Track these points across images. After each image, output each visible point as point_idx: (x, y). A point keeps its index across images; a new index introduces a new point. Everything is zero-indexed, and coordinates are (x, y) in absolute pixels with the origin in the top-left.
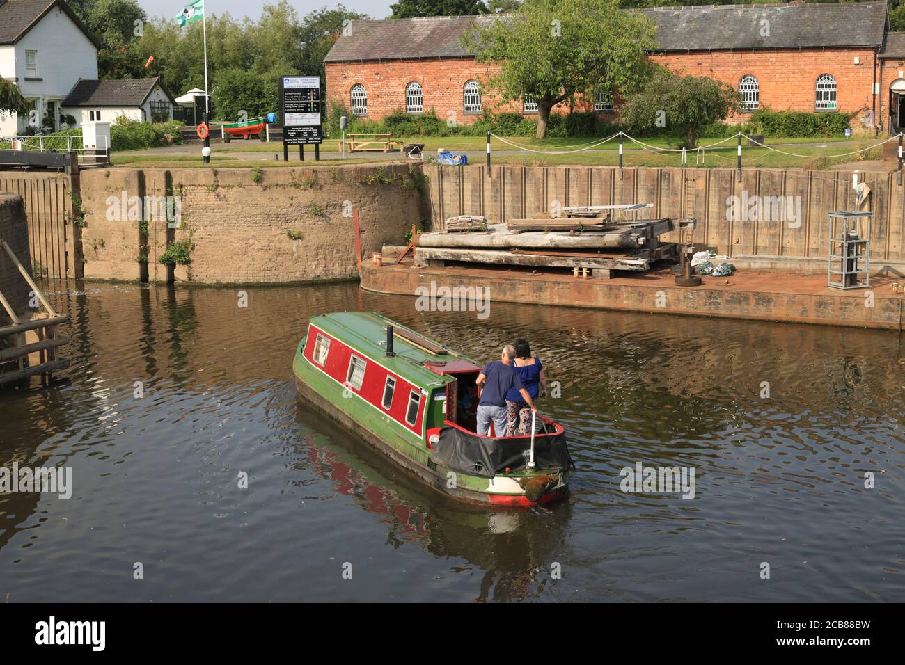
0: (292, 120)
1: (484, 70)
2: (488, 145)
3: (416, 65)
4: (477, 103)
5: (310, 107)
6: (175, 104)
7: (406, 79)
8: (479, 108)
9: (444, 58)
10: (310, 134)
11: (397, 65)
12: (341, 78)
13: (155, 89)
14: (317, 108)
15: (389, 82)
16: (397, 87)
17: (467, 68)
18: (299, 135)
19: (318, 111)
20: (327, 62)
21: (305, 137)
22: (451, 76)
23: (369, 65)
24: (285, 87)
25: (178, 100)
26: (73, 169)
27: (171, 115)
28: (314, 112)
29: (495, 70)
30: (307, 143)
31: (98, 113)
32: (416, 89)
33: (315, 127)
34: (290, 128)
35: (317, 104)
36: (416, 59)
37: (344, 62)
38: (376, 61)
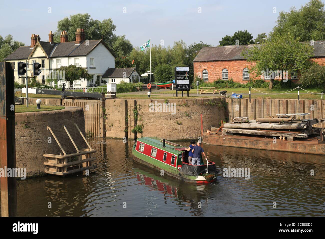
0: (179, 82)
1: (250, 64)
2: (250, 91)
3: (225, 63)
4: (248, 76)
6: (141, 77)
7: (222, 68)
8: (248, 78)
9: (236, 60)
10: (186, 87)
11: (219, 63)
12: (199, 67)
13: (134, 72)
15: (216, 69)
16: (219, 71)
17: (244, 64)
18: (181, 87)
20: (194, 62)
21: (184, 88)
22: (239, 66)
23: (209, 63)
24: (177, 71)
25: (142, 75)
26: (103, 99)
27: (140, 80)
28: (187, 79)
29: (254, 64)
30: (184, 90)
31: (114, 80)
32: (226, 71)
33: (187, 85)
34: (178, 85)
35: (188, 76)
36: (226, 61)
37: (200, 62)
38: (211, 61)
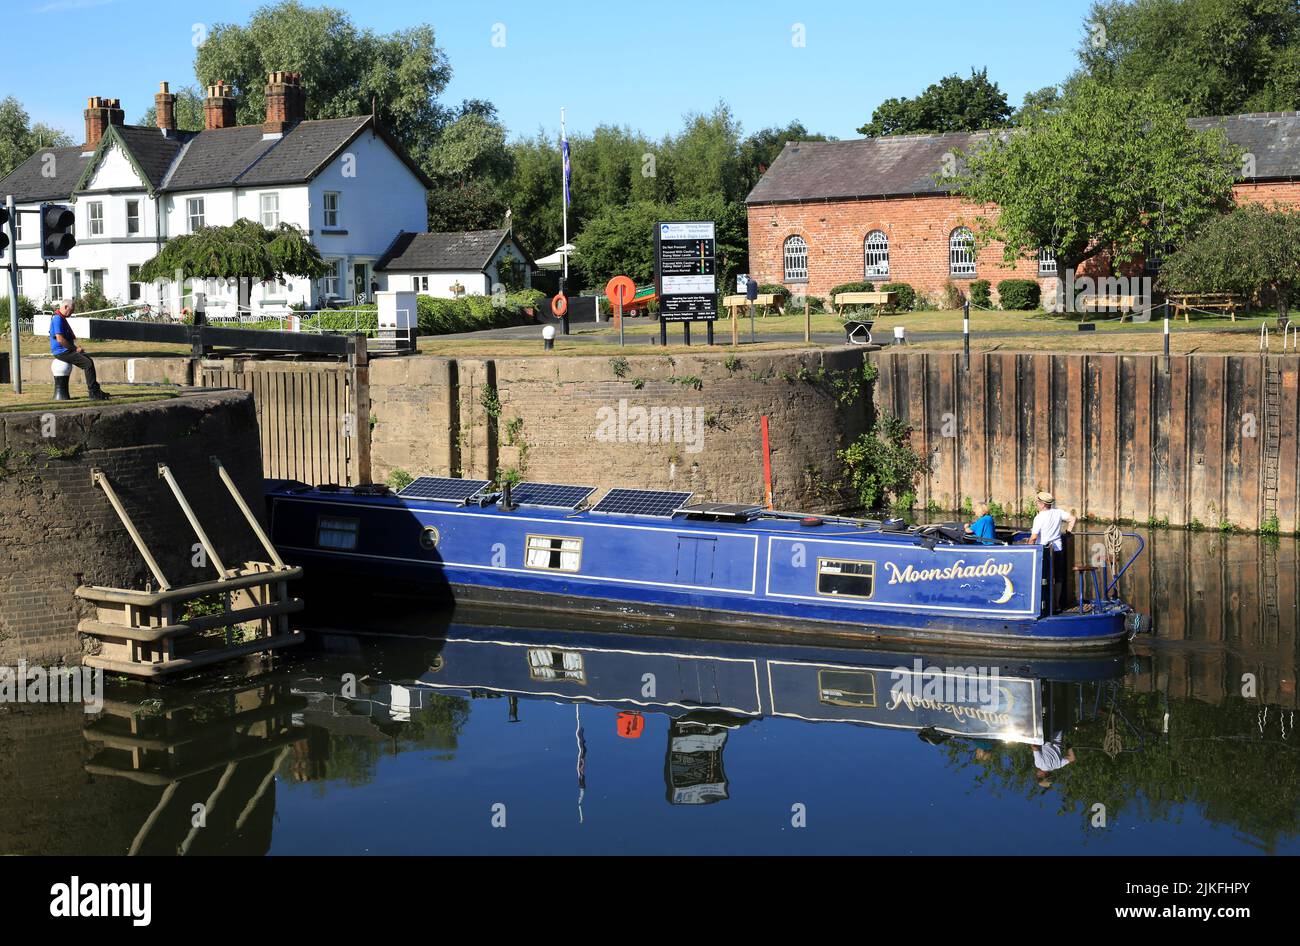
0: (673, 285)
1: (979, 212)
2: (966, 321)
3: (878, 206)
4: (970, 261)
5: (700, 267)
7: (865, 228)
8: (973, 268)
9: (921, 195)
10: (700, 306)
11: (852, 206)
12: (771, 226)
13: (505, 246)
14: (711, 267)
15: (839, 231)
16: (852, 239)
17: (954, 210)
18: (683, 307)
19: (710, 273)
20: (750, 204)
21: (691, 311)
22: (931, 222)
23: (810, 208)
24: (663, 238)
26: (359, 358)
28: (706, 273)
29: (994, 214)
30: (695, 320)
31: (425, 280)
32: (879, 241)
33: (707, 296)
34: (670, 297)
35: (711, 262)
36: (878, 198)
37: (774, 202)
38: (821, 201)
